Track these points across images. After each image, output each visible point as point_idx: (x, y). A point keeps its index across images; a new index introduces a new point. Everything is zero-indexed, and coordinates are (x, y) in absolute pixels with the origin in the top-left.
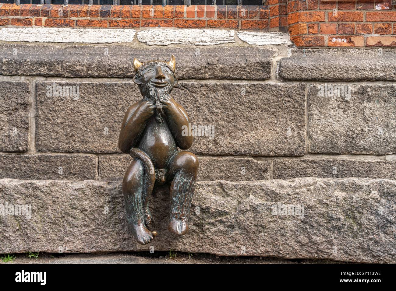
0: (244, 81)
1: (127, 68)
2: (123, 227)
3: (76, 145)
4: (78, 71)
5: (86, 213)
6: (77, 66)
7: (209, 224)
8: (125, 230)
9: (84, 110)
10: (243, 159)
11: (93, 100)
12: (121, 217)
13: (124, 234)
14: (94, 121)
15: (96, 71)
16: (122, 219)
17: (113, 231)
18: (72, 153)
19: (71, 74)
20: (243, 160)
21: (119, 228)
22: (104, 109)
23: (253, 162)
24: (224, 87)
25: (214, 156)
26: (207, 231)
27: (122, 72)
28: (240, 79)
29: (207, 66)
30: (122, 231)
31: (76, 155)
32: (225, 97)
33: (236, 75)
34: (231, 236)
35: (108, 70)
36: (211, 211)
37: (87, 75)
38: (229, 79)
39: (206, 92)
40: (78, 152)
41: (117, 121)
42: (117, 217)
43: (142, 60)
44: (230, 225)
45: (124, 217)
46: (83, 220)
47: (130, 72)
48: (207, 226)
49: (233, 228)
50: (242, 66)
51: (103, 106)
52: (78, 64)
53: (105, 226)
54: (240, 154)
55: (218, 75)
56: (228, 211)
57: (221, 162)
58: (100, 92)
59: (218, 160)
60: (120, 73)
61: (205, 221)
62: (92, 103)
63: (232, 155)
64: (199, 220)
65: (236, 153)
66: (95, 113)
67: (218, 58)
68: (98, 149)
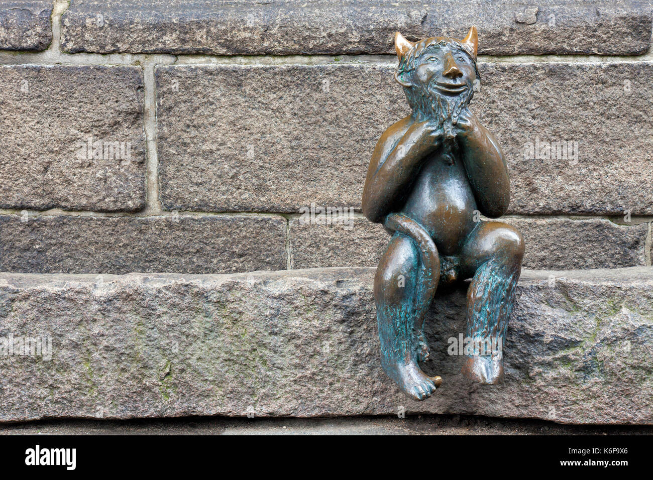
0: (592, 58)
1: (344, 34)
2: (371, 369)
3: (243, 197)
4: (243, 41)
5: (299, 342)
6: (239, 31)
7: (542, 364)
8: (376, 375)
9: (257, 125)
10: (587, 221)
11: (274, 102)
12: (367, 351)
13: (374, 382)
14: (279, 147)
15: (279, 42)
16: (369, 354)
17: (351, 377)
18: (234, 212)
19: (228, 48)
20: (589, 224)
21: (364, 372)
22: (297, 121)
23: (609, 228)
24: (552, 72)
25: (528, 215)
26: (537, 378)
27: (335, 44)
28: (586, 54)
29: (515, 26)
30: (369, 378)
31: (242, 216)
32: (552, 93)
33: (576, 46)
34: (584, 387)
35: (305, 39)
36: (545, 340)
37: (262, 50)
38: (561, 55)
39: (512, 83)
40: (248, 210)
41: (326, 146)
42: (359, 351)
43: (376, 15)
44: (584, 367)
45: (372, 350)
46: (293, 357)
47: (350, 43)
48: (537, 369)
49: (589, 373)
50: (588, 27)
51: (295, 114)
52: (242, 27)
53: (336, 367)
54: (582, 211)
55: (537, 46)
56: (578, 339)
57: (542, 228)
58: (288, 86)
59: (535, 224)
60: (330, 45)
61: (533, 358)
62: (272, 109)
63: (568, 215)
64: (521, 357)
65: (574, 209)
66: (279, 130)
67: (536, 9)
68: (288, 204)
